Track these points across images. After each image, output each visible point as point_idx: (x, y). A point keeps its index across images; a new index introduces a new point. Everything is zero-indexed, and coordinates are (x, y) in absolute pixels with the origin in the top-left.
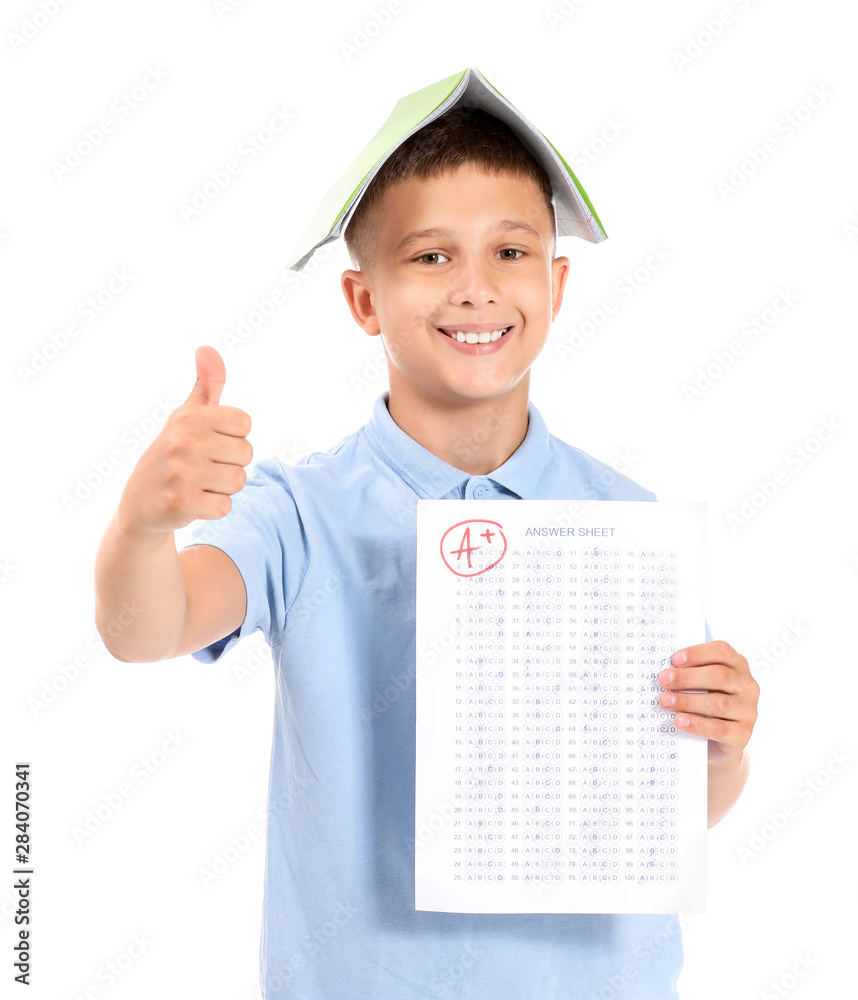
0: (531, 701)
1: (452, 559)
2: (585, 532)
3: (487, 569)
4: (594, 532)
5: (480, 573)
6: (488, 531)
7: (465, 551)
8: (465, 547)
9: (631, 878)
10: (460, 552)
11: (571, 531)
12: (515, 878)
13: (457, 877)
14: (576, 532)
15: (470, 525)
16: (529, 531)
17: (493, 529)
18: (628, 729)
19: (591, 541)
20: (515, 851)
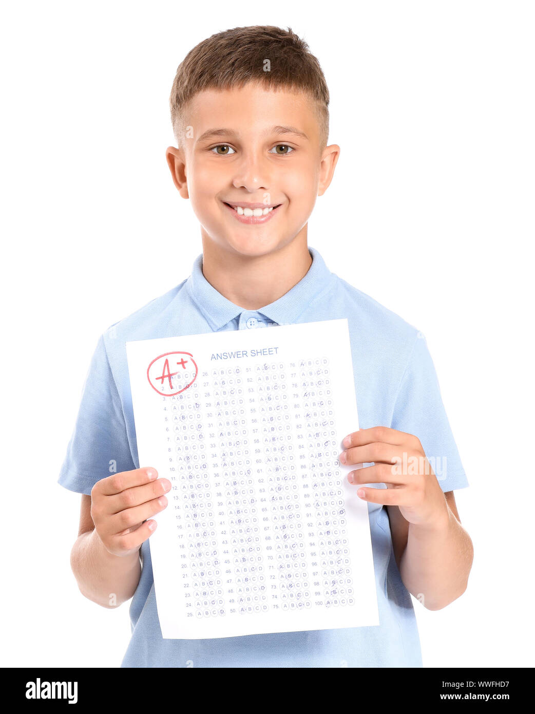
0: (229, 483)
1: (157, 384)
2: (254, 353)
3: (185, 389)
4: (263, 352)
5: (180, 392)
6: (182, 359)
7: (166, 376)
8: (166, 373)
9: (320, 603)
10: (163, 378)
11: (245, 353)
12: (232, 611)
13: (190, 615)
14: (249, 354)
15: (169, 357)
16: (213, 357)
17: (186, 358)
18: (305, 496)
19: (261, 360)
20: (231, 591)
